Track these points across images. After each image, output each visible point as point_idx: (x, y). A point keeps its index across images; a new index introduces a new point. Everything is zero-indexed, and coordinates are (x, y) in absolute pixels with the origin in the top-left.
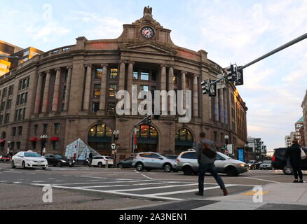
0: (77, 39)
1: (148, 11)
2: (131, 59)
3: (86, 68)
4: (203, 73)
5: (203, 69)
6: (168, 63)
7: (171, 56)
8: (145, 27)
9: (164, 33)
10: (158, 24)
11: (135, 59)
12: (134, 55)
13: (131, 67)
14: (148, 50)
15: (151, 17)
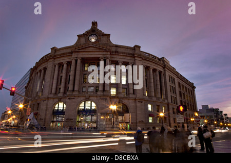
0: (51, 49)
1: (95, 24)
2: (79, 56)
3: (55, 66)
4: (136, 61)
5: (136, 58)
6: (105, 56)
8: (91, 35)
9: (104, 37)
10: (101, 31)
11: (82, 56)
12: (81, 53)
13: (79, 61)
14: (91, 49)
15: (96, 28)
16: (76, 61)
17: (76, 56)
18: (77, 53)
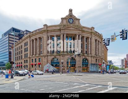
1: (71, 11)
2: (65, 32)
3: (48, 37)
6: (79, 33)
7: (80, 30)
8: (70, 19)
9: (77, 21)
10: (75, 17)
11: (67, 33)
12: (66, 31)
13: (65, 36)
14: (71, 28)
15: (72, 14)
16: (63, 35)
17: (63, 32)
18: (64, 31)
